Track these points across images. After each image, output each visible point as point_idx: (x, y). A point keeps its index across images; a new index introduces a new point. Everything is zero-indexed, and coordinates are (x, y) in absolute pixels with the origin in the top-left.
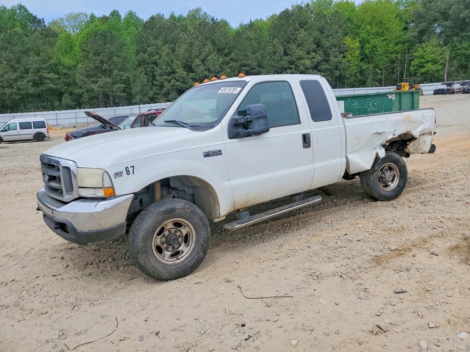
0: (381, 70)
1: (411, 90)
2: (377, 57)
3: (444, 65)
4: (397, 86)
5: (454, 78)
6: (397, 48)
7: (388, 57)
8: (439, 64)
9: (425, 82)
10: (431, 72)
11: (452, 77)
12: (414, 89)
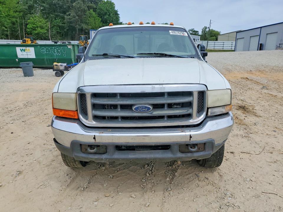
0: (6, 28)
1: (32, 43)
2: (2, 18)
3: (48, 30)
4: (23, 40)
5: (54, 39)
6: (15, 14)
7: (10, 20)
8: (45, 29)
9: (38, 40)
10: (41, 33)
11: (54, 38)
12: (34, 43)
